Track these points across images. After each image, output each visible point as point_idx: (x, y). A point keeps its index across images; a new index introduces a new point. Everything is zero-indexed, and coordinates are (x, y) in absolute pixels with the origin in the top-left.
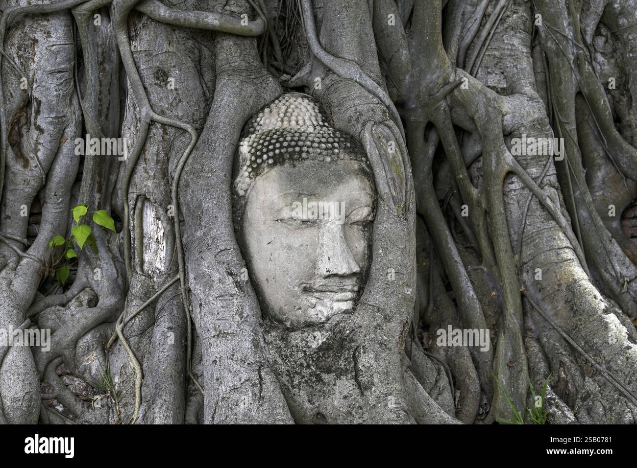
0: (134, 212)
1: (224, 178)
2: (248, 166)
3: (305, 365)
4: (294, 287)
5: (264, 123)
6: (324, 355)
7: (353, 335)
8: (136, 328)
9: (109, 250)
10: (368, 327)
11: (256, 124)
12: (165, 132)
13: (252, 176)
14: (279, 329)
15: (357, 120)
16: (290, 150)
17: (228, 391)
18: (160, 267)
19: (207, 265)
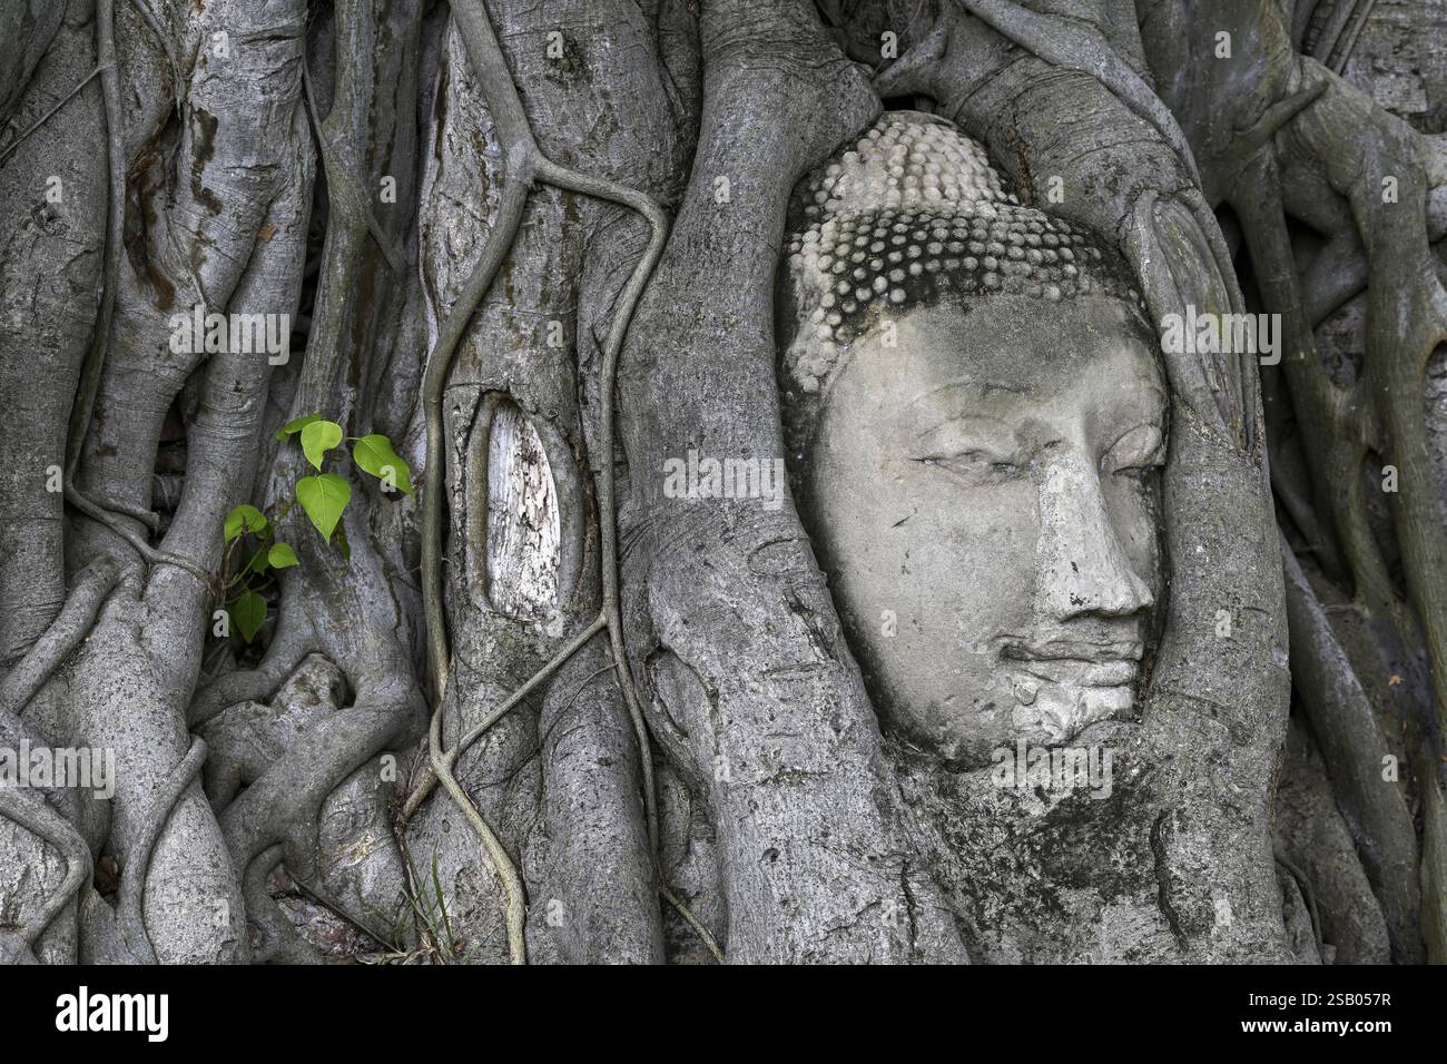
0: (467, 440)
1: (761, 341)
2: (829, 310)
3: (1013, 864)
4: (975, 647)
5: (849, 193)
6: (1064, 835)
7: (1152, 780)
8: (492, 761)
9: (376, 548)
10: (1189, 757)
11: (822, 196)
12: (571, 214)
13: (842, 338)
14: (927, 764)
15: (1113, 187)
16: (951, 264)
17: (822, 935)
18: (533, 594)
19: (723, 584)
